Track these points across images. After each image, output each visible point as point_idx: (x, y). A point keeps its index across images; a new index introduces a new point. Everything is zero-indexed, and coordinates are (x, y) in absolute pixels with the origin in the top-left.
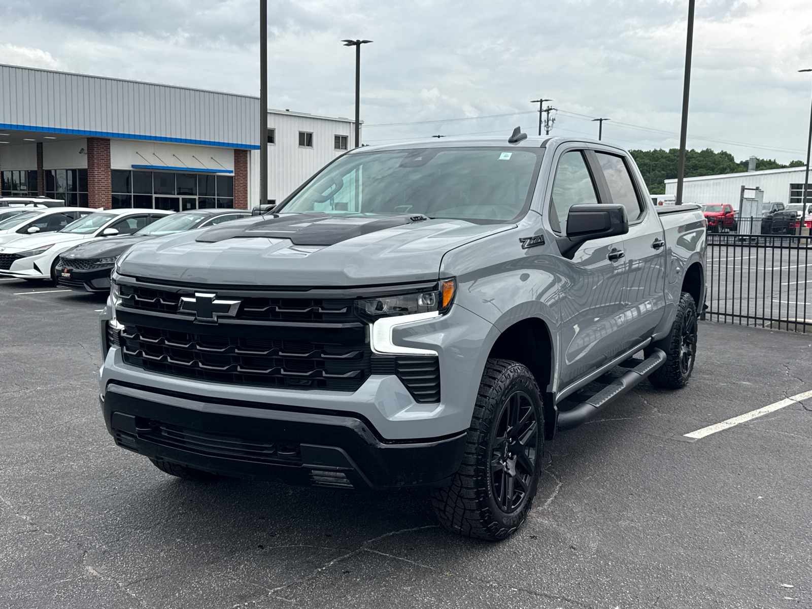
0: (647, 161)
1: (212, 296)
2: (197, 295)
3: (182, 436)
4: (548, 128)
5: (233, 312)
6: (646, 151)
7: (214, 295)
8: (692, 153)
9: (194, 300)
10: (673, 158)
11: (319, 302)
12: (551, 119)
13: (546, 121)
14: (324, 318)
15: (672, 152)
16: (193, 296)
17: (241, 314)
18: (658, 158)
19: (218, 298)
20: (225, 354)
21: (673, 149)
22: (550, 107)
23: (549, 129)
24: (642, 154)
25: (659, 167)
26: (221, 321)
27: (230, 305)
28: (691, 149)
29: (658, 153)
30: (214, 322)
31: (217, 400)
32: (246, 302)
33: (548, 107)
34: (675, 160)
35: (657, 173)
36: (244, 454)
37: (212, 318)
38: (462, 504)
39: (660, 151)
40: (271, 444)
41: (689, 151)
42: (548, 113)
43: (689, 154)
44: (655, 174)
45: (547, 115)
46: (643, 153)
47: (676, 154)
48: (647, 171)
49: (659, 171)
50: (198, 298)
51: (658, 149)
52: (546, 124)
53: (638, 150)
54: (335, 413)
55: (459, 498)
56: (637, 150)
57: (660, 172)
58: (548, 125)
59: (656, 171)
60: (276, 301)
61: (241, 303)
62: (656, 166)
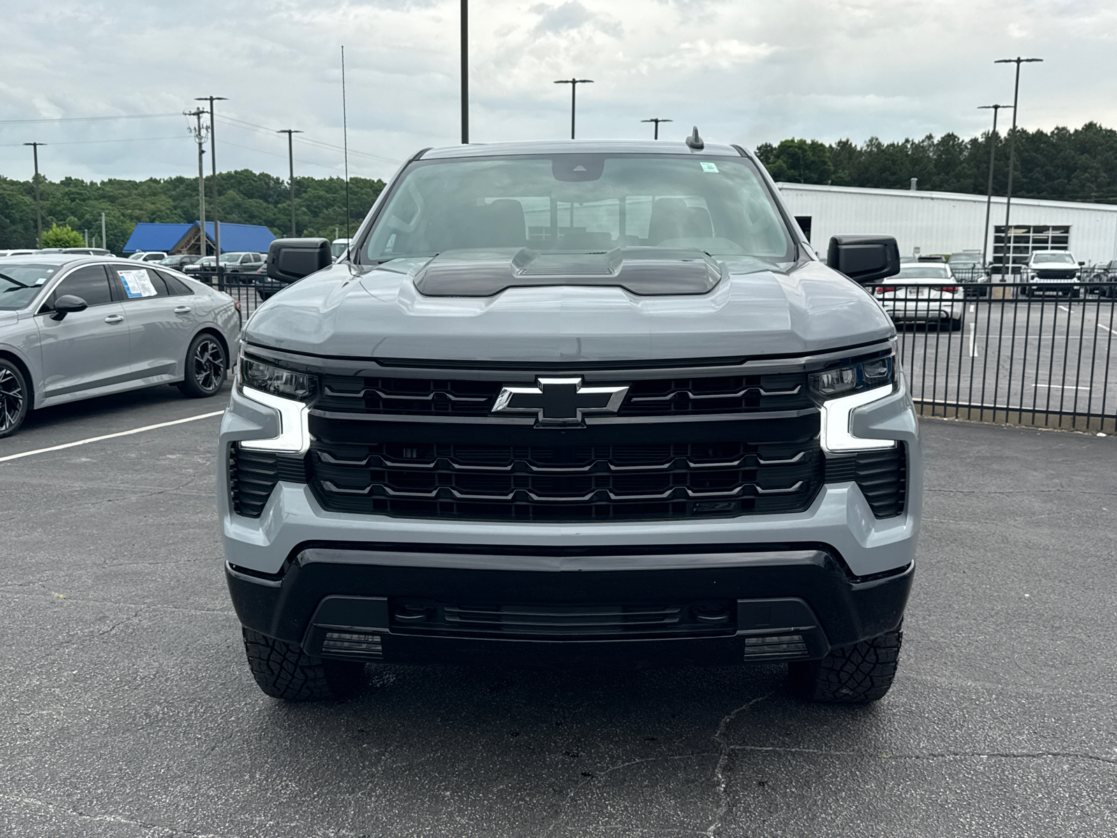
0: (322, 193)
1: (576, 381)
2: (543, 381)
3: (499, 617)
4: (201, 139)
5: (614, 406)
6: (320, 179)
7: (580, 379)
8: (379, 184)
9: (536, 391)
10: (356, 190)
11: (754, 380)
12: (205, 126)
13: (197, 128)
14: (762, 405)
15: (354, 182)
16: (535, 384)
17: (628, 407)
18: (336, 189)
19: (585, 384)
20: (589, 475)
21: (354, 178)
22: (201, 109)
23: (203, 141)
24: (314, 183)
25: (339, 202)
26: (589, 421)
27: (610, 394)
28: (378, 179)
29: (335, 183)
30: (577, 424)
31: (577, 550)
32: (637, 387)
33: (198, 108)
34: (358, 192)
35: (337, 209)
36: (624, 631)
37: (576, 417)
38: (874, 657)
39: (337, 179)
40: (677, 608)
41: (376, 181)
42: (199, 118)
43: (375, 185)
44: (334, 211)
45: (197, 120)
46: (316, 181)
47: (358, 185)
48: (324, 206)
49: (339, 207)
50: (546, 388)
51: (335, 177)
52: (197, 133)
53: (309, 178)
54: (787, 547)
55: (872, 649)
56: (306, 177)
57: (341, 208)
58: (200, 134)
59: (336, 207)
60: (682, 383)
61: (629, 389)
62: (334, 201)
